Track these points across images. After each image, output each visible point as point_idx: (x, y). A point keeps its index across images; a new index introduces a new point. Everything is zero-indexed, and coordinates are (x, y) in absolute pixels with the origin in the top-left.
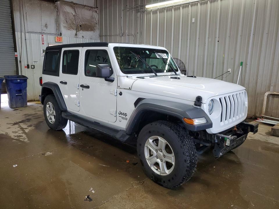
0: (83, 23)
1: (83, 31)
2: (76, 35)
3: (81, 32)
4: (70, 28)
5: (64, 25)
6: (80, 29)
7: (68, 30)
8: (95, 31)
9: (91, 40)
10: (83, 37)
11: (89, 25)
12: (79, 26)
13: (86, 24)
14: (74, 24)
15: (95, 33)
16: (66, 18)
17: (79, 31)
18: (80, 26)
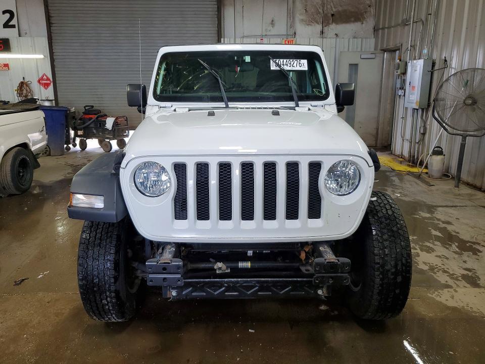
0: (340, 9)
1: (337, 23)
2: (322, 32)
3: (333, 26)
4: (311, 21)
5: (302, 17)
6: (331, 21)
7: (308, 25)
8: (364, 22)
9: (354, 39)
10: (336, 35)
11: (353, 10)
12: (330, 15)
13: (345, 11)
14: (319, 13)
15: (363, 25)
16: (306, 5)
17: (328, 24)
18: (333, 15)
